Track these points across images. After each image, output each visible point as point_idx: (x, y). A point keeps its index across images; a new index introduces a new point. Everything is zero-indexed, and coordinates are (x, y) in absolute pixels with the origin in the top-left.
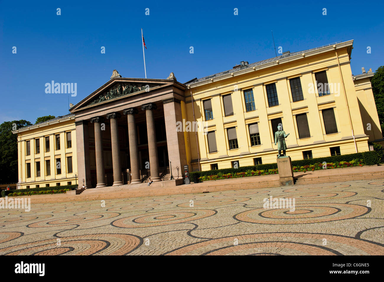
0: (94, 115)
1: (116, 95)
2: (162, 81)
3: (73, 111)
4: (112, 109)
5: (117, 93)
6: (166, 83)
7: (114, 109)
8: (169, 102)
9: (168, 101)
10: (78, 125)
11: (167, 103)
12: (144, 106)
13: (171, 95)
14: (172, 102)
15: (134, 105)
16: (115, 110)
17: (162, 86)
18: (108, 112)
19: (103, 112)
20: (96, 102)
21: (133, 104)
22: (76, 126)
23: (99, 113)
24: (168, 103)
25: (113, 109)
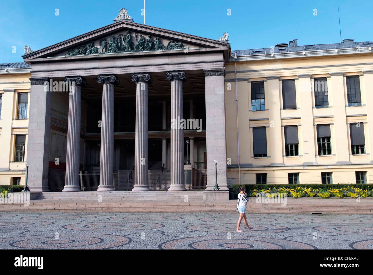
0: (73, 73)
1: (119, 48)
2: (210, 42)
3: (31, 59)
4: (110, 69)
5: (121, 44)
6: (216, 45)
7: (114, 69)
8: (215, 75)
9: (214, 73)
10: (36, 84)
11: (211, 75)
12: (171, 74)
13: (220, 65)
14: (220, 75)
15: (151, 70)
16: (115, 71)
17: (209, 50)
18: (100, 72)
19: (91, 70)
20: (79, 53)
21: (150, 67)
22: (31, 84)
23: (83, 71)
24: (213, 75)
25: (112, 69)
